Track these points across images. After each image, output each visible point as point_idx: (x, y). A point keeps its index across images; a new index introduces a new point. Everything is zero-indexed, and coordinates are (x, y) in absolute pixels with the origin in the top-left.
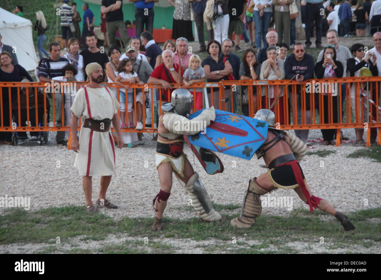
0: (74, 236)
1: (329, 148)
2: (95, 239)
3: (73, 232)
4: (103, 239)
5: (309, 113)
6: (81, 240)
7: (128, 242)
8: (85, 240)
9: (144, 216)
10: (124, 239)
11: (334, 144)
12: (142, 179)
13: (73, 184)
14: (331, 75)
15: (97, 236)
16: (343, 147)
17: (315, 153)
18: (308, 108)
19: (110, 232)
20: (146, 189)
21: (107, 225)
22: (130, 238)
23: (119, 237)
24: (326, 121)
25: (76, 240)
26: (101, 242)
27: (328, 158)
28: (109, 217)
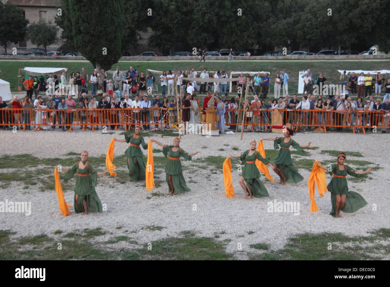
0: (27, 165)
1: (113, 131)
2: (34, 167)
3: (26, 164)
4: (36, 167)
5: (107, 120)
6: (29, 167)
7: (45, 168)
8: (30, 167)
9: (51, 157)
10: (44, 166)
11: (115, 130)
12: (50, 143)
13: (25, 145)
14: (113, 107)
15: (34, 165)
16: (118, 131)
17: (108, 133)
18: (106, 118)
19: (39, 164)
20: (51, 147)
21: (37, 161)
22: (46, 166)
23: (42, 166)
24: (112, 122)
25: (27, 167)
26: (36, 168)
27: (113, 135)
28: (38, 158)
